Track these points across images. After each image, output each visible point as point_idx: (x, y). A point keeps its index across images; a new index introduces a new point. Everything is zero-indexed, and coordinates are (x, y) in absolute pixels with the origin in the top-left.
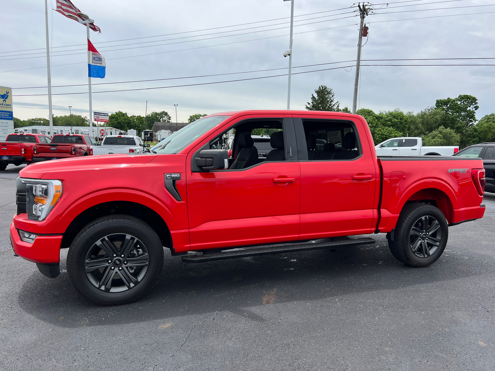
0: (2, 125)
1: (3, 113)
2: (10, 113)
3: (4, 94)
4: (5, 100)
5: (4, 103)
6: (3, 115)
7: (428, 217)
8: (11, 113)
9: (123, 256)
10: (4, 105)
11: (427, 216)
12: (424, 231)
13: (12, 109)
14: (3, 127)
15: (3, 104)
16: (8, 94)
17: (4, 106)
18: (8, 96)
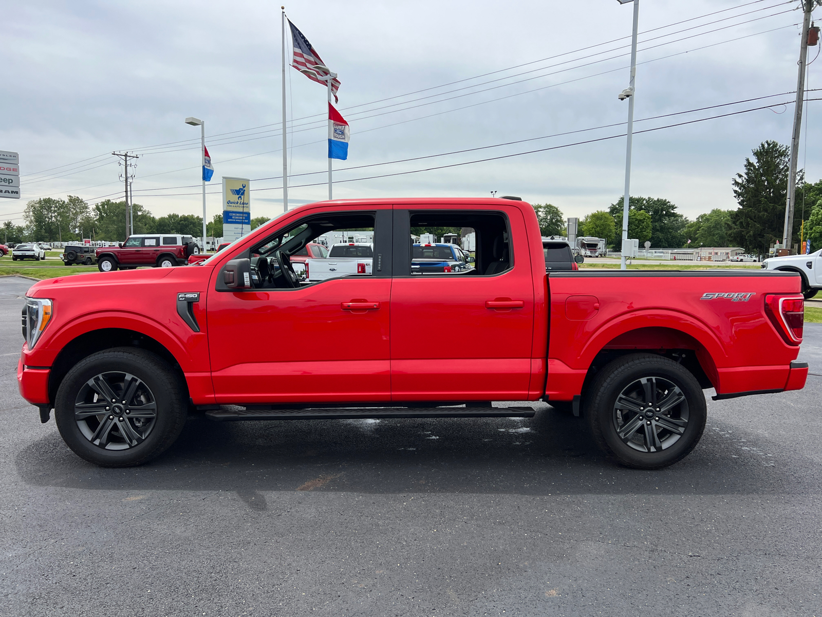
0: (236, 232)
1: (238, 215)
2: (246, 215)
3: (240, 189)
4: (240, 197)
5: (239, 201)
6: (237, 218)
7: (656, 379)
8: (249, 214)
9: (124, 402)
10: (239, 203)
11: (654, 378)
12: (650, 404)
13: (249, 209)
14: (237, 235)
15: (237, 203)
16: (245, 189)
17: (239, 205)
18: (244, 190)
